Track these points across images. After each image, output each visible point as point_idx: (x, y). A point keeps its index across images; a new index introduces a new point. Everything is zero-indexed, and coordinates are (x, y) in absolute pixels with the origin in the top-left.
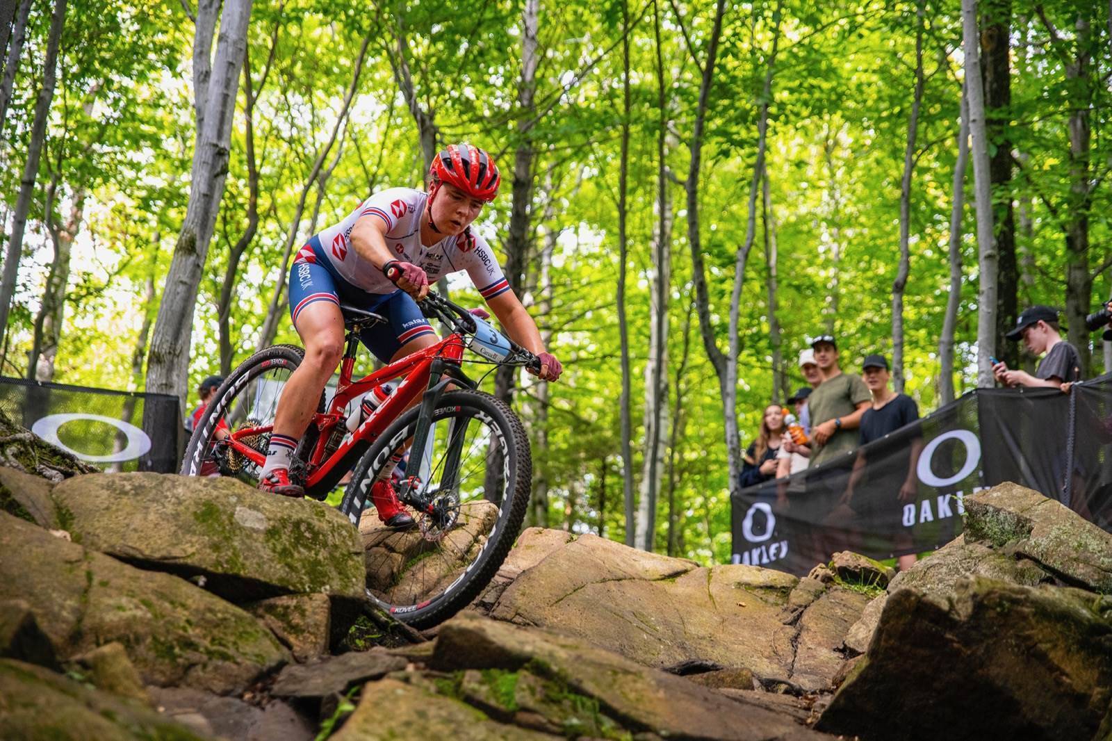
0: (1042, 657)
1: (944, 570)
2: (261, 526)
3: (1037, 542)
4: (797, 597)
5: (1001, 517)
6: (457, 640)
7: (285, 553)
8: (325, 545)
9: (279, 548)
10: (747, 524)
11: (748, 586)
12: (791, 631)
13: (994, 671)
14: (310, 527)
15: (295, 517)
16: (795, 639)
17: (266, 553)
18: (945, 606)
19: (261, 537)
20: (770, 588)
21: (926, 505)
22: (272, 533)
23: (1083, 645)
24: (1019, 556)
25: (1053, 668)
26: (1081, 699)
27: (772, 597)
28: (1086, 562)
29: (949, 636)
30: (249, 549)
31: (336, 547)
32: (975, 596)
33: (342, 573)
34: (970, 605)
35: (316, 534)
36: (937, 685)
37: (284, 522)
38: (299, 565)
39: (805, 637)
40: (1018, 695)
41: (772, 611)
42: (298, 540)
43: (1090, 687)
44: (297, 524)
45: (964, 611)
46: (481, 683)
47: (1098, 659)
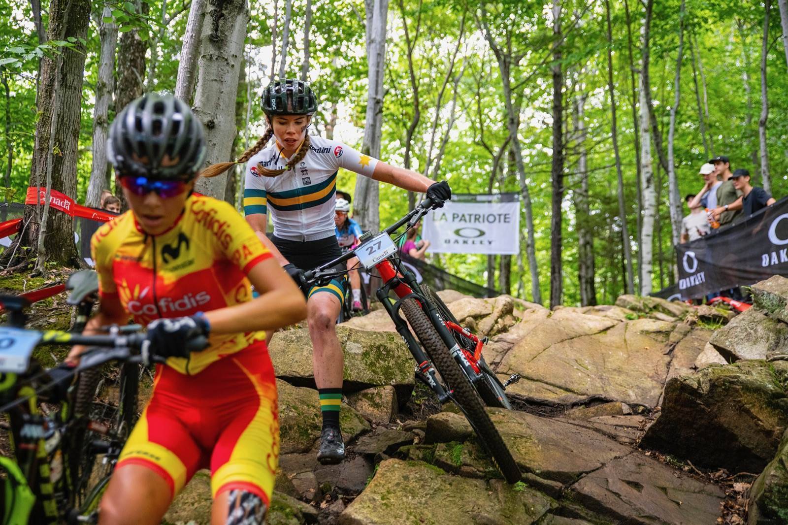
0: (748, 411)
1: (739, 330)
2: (360, 351)
4: (673, 337)
5: (771, 297)
6: (435, 425)
7: (372, 364)
8: (393, 357)
9: (369, 362)
10: (685, 264)
11: (647, 333)
12: (667, 359)
13: (722, 420)
14: (385, 348)
15: (378, 344)
16: (669, 364)
17: (362, 366)
18: (695, 386)
19: (360, 357)
20: (659, 332)
21: (774, 254)
22: (365, 354)
23: (769, 404)
24: (779, 321)
25: (754, 418)
26: (769, 433)
29: (699, 402)
30: (353, 365)
31: (399, 357)
32: (710, 380)
33: (402, 372)
34: (708, 385)
35: (388, 352)
36: (695, 426)
37: (371, 347)
38: (379, 370)
39: (675, 363)
40: (736, 432)
41: (659, 346)
42: (379, 356)
43: (773, 426)
44: (378, 348)
45: (706, 388)
46: (445, 451)
47: (777, 412)
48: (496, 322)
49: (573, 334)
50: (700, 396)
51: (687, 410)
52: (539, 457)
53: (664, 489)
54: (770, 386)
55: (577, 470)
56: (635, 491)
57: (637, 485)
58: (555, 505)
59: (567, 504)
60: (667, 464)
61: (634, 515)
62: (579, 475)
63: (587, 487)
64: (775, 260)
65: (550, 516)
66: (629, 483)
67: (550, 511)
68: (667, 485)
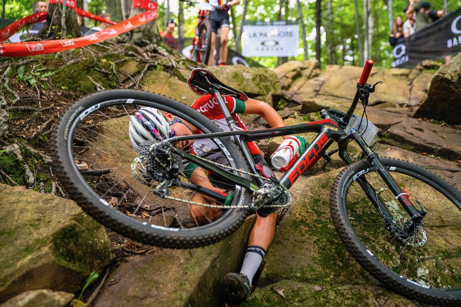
1: (455, 64)
2: (251, 77)
4: (411, 76)
6: (308, 105)
7: (258, 84)
8: (269, 81)
9: (256, 83)
11: (395, 75)
12: (409, 87)
14: (264, 76)
15: (260, 74)
16: (411, 90)
17: (253, 85)
18: (450, 78)
19: (251, 81)
20: (402, 75)
21: (454, 40)
22: (254, 79)
27: (403, 77)
29: (451, 87)
30: (248, 84)
31: (272, 81)
32: (459, 74)
33: (275, 88)
34: (457, 77)
35: (266, 78)
36: (448, 101)
37: (257, 76)
38: (262, 87)
39: (414, 88)
41: (404, 82)
42: (261, 80)
44: (260, 76)
45: (456, 79)
46: (315, 116)
48: (312, 72)
50: (452, 83)
51: (444, 92)
53: (435, 132)
55: (388, 123)
56: (420, 133)
57: (420, 130)
58: (380, 140)
59: (384, 139)
60: (433, 122)
61: (422, 143)
62: (390, 126)
63: (395, 130)
65: (379, 144)
66: (416, 129)
67: (378, 142)
68: (436, 130)
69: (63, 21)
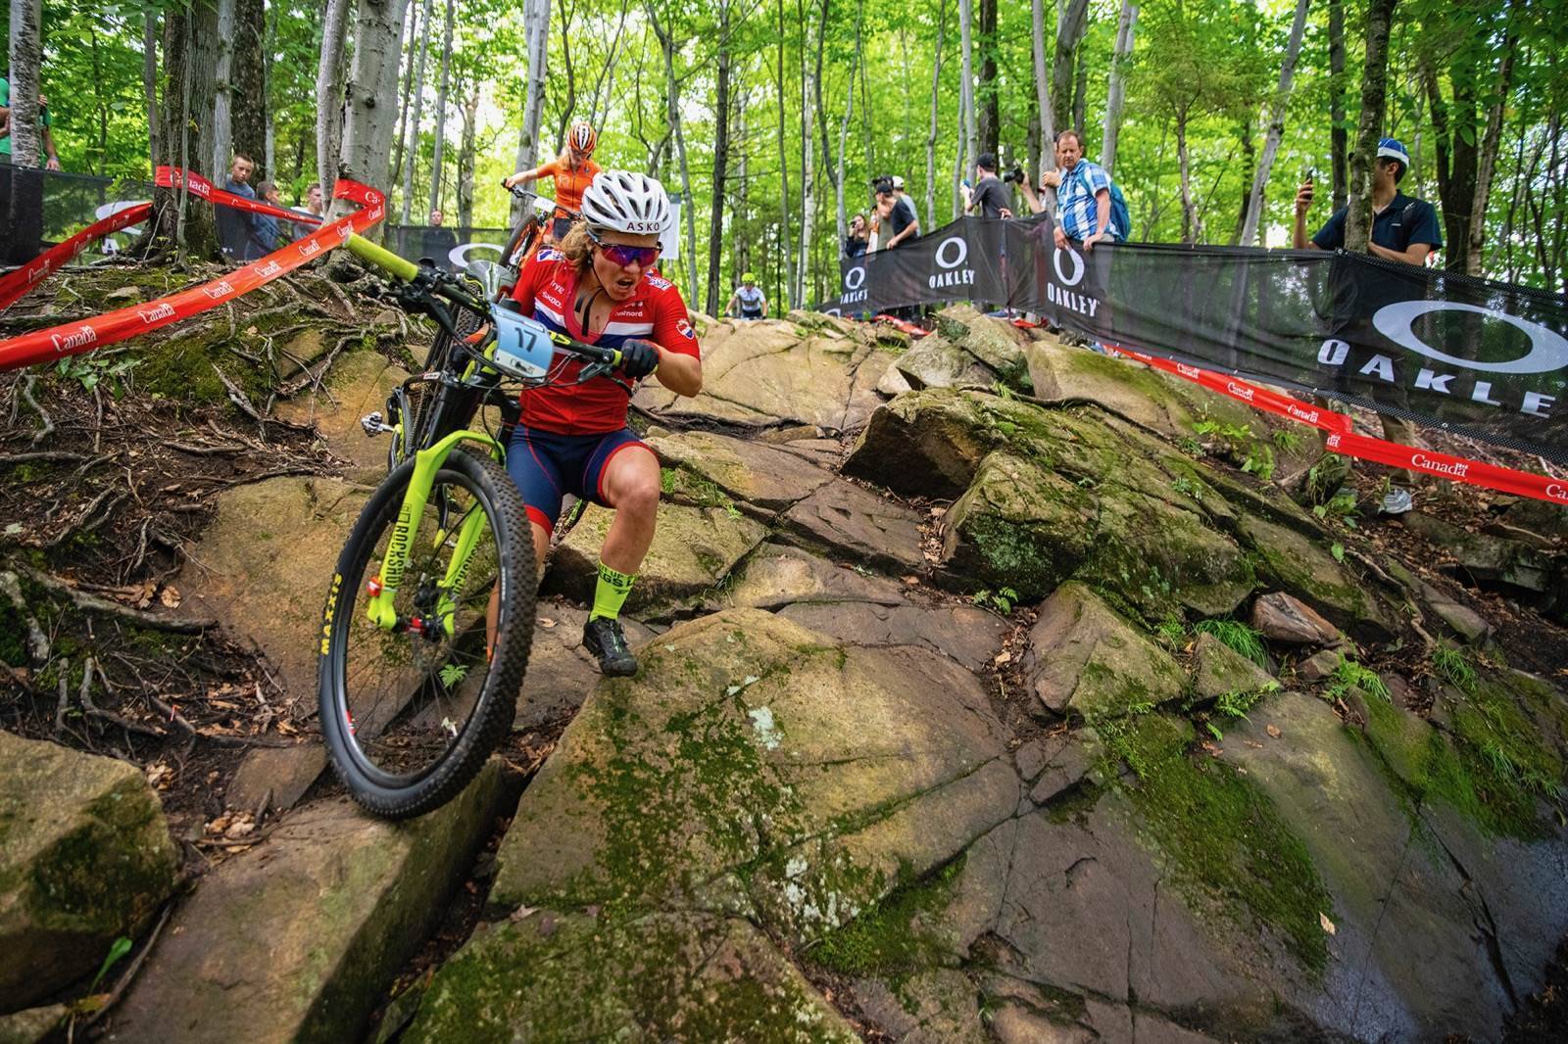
0: (949, 442)
3: (971, 342)
4: (855, 358)
5: (956, 324)
10: (848, 278)
11: (830, 352)
12: (850, 380)
13: (925, 449)
16: (851, 386)
18: (903, 417)
20: (841, 353)
21: (940, 277)
23: (970, 435)
24: (963, 349)
25: (955, 448)
26: (967, 462)
27: (842, 358)
28: (995, 354)
29: (904, 431)
32: (917, 411)
34: (915, 415)
36: (898, 454)
39: (857, 383)
40: (937, 460)
41: (842, 367)
43: (971, 456)
45: (912, 417)
47: (975, 442)
49: (758, 352)
50: (906, 425)
51: (891, 438)
52: (751, 485)
53: (870, 516)
54: (972, 418)
55: (788, 498)
56: (843, 518)
57: (845, 512)
58: (769, 533)
59: (779, 531)
60: (870, 490)
61: (844, 542)
62: (791, 503)
63: (800, 514)
64: (949, 282)
65: (765, 544)
66: (837, 510)
67: (765, 539)
68: (872, 511)
69: (180, 227)
